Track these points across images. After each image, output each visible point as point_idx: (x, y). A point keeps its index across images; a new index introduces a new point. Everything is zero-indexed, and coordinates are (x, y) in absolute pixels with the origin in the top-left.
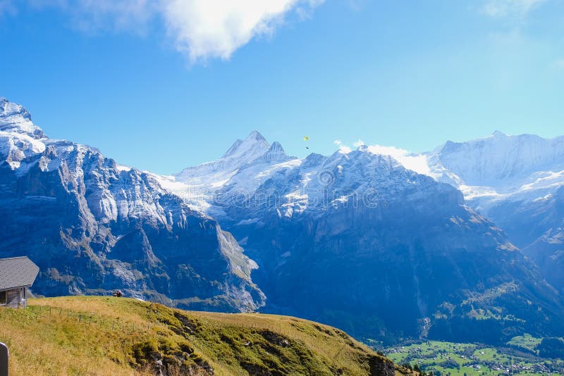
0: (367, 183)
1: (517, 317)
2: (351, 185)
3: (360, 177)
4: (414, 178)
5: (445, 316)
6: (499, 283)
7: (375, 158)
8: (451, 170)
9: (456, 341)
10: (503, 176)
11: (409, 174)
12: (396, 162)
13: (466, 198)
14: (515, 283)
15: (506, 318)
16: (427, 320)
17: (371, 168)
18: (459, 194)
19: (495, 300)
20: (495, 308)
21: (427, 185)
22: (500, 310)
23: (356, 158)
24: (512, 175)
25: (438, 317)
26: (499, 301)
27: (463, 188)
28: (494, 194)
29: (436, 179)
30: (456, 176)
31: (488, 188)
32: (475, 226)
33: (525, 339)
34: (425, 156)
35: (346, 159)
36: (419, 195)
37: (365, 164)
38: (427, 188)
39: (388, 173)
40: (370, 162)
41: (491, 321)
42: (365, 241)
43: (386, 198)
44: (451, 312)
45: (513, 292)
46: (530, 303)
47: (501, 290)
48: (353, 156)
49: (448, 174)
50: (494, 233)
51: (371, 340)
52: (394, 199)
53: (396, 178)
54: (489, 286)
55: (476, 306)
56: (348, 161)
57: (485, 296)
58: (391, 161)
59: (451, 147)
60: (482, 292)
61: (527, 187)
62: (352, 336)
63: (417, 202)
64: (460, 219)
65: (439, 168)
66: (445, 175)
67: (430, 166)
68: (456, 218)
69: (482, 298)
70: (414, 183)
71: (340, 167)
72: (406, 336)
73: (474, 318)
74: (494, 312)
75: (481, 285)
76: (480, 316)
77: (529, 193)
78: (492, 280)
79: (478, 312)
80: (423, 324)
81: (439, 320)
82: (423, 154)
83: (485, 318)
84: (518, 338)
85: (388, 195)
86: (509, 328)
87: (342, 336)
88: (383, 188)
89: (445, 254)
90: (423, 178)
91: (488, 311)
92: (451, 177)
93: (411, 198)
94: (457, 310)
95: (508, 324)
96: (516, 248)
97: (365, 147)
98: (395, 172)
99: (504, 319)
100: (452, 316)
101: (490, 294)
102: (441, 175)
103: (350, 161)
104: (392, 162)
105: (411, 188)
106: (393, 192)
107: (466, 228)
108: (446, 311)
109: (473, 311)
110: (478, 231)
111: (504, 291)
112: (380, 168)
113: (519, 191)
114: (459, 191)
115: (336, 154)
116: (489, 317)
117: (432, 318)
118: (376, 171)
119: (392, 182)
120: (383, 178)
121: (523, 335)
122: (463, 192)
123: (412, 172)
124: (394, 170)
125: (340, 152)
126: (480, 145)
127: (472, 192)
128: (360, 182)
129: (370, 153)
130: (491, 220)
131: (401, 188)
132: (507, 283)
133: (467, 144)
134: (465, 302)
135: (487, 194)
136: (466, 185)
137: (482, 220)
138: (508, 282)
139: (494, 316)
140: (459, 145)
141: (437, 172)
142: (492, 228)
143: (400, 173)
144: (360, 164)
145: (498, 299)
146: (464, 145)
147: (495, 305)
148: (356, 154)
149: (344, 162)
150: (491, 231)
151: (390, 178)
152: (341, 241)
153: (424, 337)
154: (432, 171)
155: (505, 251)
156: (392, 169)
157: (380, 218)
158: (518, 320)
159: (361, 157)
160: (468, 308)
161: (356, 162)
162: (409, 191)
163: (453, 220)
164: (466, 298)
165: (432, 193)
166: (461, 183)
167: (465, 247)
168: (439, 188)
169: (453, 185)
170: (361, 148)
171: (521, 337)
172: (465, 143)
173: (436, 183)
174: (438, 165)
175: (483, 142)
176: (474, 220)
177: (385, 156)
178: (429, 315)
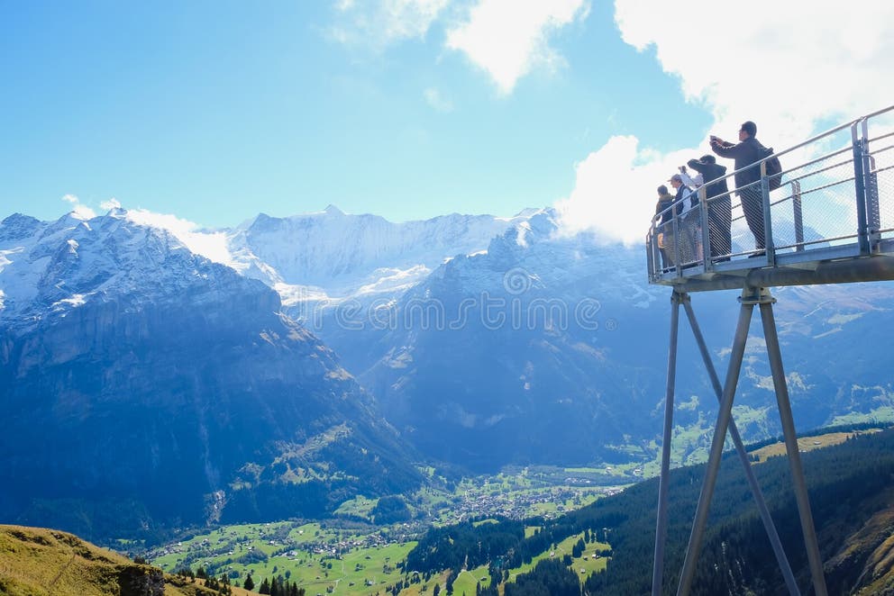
0: (123, 273)
1: (348, 473)
2: (93, 276)
3: (111, 263)
4: (205, 269)
5: (248, 485)
6: (327, 427)
7: (140, 232)
8: (265, 259)
9: (262, 521)
10: (338, 272)
11: (197, 262)
12: (175, 241)
13: (284, 303)
14: (348, 426)
15: (335, 477)
16: (219, 494)
17: (132, 248)
18: (274, 297)
19: (319, 453)
20: (319, 464)
21: (226, 281)
22: (326, 467)
23: (104, 228)
24: (348, 271)
25: (237, 487)
26: (325, 454)
27: (281, 288)
28: (323, 297)
29: (239, 272)
30: (270, 268)
31: (316, 288)
32: (295, 345)
33: (357, 503)
34: (224, 233)
35: (87, 229)
36: (213, 296)
37: (122, 240)
38: (226, 285)
39: (162, 259)
40: (129, 237)
41: (313, 485)
42: (117, 372)
43: (156, 299)
44: (257, 477)
45: (345, 439)
46: (365, 452)
47: (329, 437)
48: (98, 226)
49: (259, 265)
50: (322, 354)
51: (124, 541)
52: (170, 301)
53: (176, 266)
54: (312, 432)
55: (294, 464)
56: (89, 233)
57: (307, 448)
58: (167, 238)
59: (265, 223)
60: (303, 442)
61: (367, 289)
62: (87, 540)
63: (209, 307)
64: (275, 335)
65: (246, 254)
66: (254, 267)
67: (231, 251)
68: (269, 333)
69: (302, 452)
70: (205, 276)
71: (71, 242)
72: (185, 524)
73: (291, 483)
74: (318, 470)
75: (300, 433)
76: (298, 477)
77: (370, 299)
78: (317, 423)
79: (296, 472)
80: (213, 501)
81: (239, 492)
82: (221, 231)
83: (305, 480)
84: (349, 503)
85: (160, 295)
86: (337, 491)
87: (69, 542)
88: (153, 283)
89: (250, 389)
90: (219, 269)
91: (310, 470)
92: (263, 270)
93: (198, 301)
94: (267, 474)
95: (337, 485)
96: (350, 376)
97: (121, 211)
98: (175, 257)
99: (331, 478)
100: (259, 483)
101: (315, 444)
102: (248, 266)
103: (93, 233)
104: (170, 240)
105: (199, 284)
106: (168, 290)
107: (282, 348)
108: (249, 477)
109: (290, 472)
110: (300, 352)
111: (333, 439)
112: (149, 249)
113: (357, 295)
114: (275, 292)
115: (65, 219)
116: (311, 478)
117: (228, 490)
118: (141, 254)
119: (168, 273)
120: (152, 266)
121: (355, 497)
122: (281, 294)
123: (202, 259)
124: (173, 254)
125: (74, 216)
126: (307, 223)
127: (293, 294)
128: (112, 272)
129: (131, 222)
130: (318, 336)
131: (183, 284)
132: (335, 427)
133: (289, 220)
134: (277, 460)
135: (314, 297)
136: (286, 282)
137: (306, 337)
138: (338, 425)
139: (318, 476)
140: (277, 221)
141: (242, 261)
142: (319, 348)
143: (181, 259)
144: (113, 240)
145: (324, 451)
146: (285, 222)
147: (320, 460)
148: (105, 222)
149: (82, 235)
150: (318, 352)
151: (165, 267)
152: (70, 375)
153: (215, 522)
154: (235, 258)
155: (335, 380)
156: (169, 252)
157: (145, 332)
158: (350, 477)
159: (113, 229)
160: (281, 469)
161: (104, 236)
162: (194, 290)
163: (264, 336)
164: (280, 454)
165: (232, 293)
166: (277, 280)
167: (281, 376)
168: (244, 286)
169: (265, 282)
170: (115, 212)
171: (352, 501)
172: (285, 219)
173: (241, 279)
174: (244, 250)
175: (311, 219)
176: (295, 336)
177: (157, 230)
178: (224, 485)
